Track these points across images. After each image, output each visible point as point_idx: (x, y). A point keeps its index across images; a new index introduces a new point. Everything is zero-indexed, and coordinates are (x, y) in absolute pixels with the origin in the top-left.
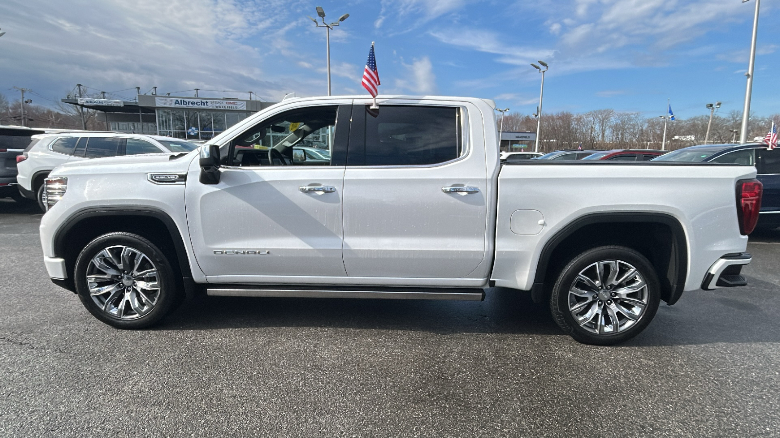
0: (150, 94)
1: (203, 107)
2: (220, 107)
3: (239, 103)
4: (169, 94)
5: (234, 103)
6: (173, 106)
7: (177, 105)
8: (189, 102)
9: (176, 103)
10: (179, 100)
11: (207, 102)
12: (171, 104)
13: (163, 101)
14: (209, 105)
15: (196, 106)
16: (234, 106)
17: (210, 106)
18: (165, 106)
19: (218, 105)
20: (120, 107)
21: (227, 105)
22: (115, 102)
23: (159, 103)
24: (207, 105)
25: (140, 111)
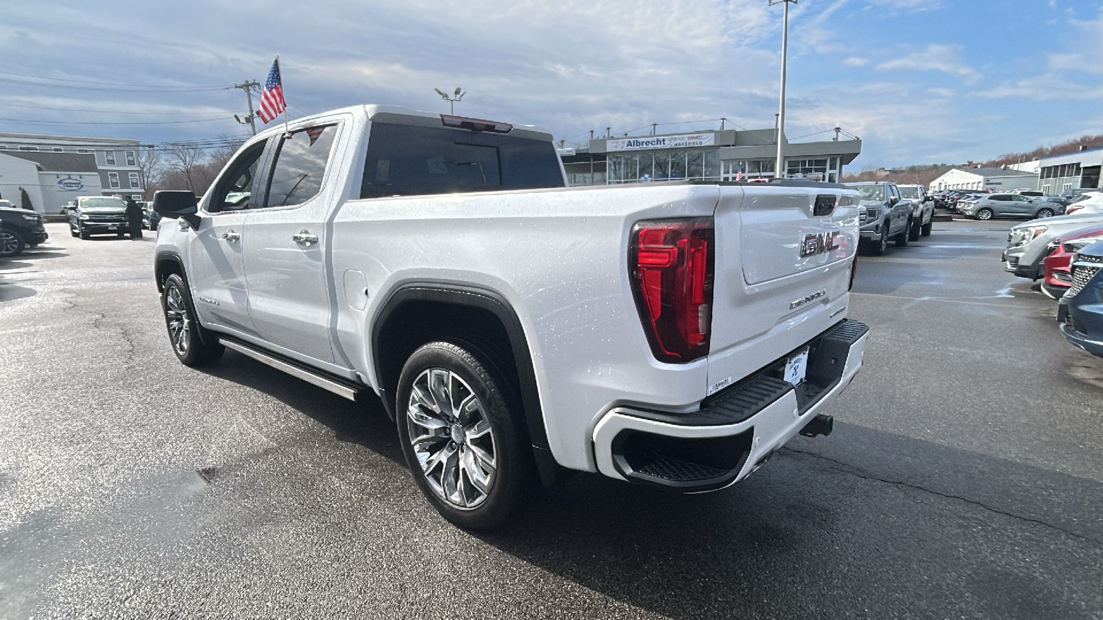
0: (601, 138)
1: (659, 146)
2: (680, 145)
3: (704, 136)
4: (626, 135)
5: (697, 137)
6: (625, 148)
7: (630, 147)
8: (643, 142)
9: (628, 145)
10: (632, 140)
11: (664, 140)
12: (622, 147)
13: (615, 144)
14: (666, 144)
15: (650, 146)
16: (698, 141)
17: (668, 145)
18: (617, 150)
19: (677, 142)
20: (572, 157)
21: (688, 141)
22: (568, 151)
23: (611, 147)
24: (664, 144)
25: (592, 159)
